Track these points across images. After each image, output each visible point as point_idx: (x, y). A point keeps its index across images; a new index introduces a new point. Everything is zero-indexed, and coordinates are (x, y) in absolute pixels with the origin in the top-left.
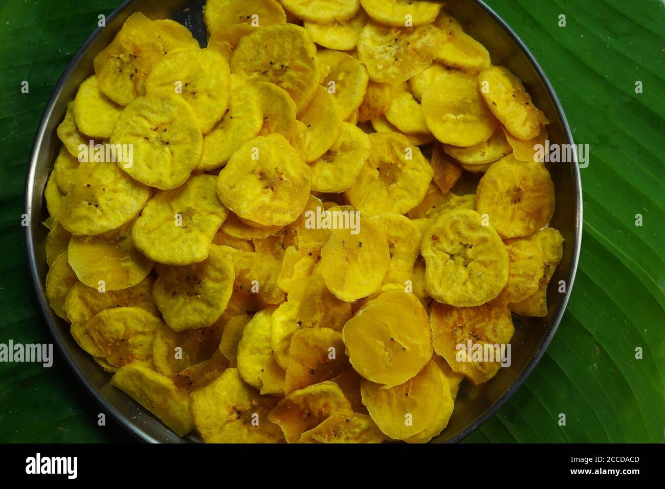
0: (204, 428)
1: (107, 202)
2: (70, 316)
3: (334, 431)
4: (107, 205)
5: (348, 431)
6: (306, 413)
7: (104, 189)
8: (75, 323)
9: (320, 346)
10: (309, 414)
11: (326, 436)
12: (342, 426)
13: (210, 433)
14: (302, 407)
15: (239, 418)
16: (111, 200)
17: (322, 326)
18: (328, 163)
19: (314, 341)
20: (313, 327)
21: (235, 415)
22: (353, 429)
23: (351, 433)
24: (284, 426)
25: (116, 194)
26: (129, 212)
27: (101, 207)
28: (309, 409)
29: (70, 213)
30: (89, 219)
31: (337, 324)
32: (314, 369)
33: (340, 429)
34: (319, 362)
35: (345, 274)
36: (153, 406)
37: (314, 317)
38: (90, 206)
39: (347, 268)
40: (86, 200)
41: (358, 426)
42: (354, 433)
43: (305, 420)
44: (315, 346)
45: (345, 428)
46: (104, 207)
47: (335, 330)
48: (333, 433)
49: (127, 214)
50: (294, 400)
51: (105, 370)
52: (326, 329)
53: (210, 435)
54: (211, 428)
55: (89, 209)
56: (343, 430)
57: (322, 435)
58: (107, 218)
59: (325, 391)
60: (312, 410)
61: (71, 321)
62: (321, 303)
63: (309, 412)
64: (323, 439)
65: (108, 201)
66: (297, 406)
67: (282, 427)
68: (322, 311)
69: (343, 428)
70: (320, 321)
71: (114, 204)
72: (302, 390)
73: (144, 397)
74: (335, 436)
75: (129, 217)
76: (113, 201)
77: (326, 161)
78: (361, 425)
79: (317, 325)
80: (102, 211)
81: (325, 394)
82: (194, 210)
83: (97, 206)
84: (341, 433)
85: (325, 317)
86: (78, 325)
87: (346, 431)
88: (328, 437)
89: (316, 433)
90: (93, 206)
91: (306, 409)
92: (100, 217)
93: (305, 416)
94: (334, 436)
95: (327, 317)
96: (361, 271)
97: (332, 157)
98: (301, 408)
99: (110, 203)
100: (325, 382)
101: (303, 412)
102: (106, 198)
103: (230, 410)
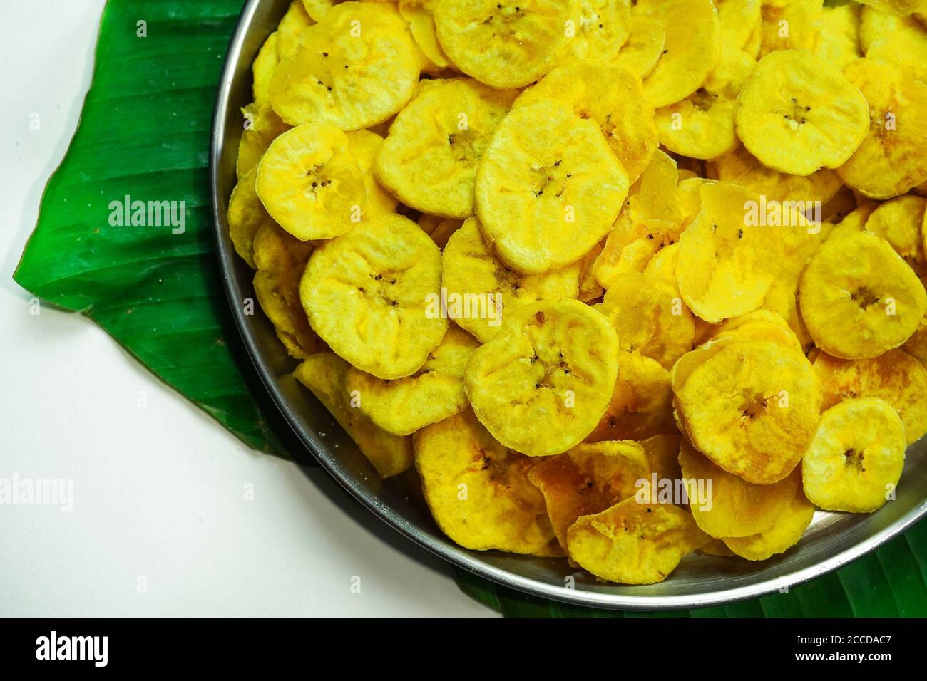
0: (432, 471)
1: (347, 87)
2: (258, 258)
3: (625, 521)
4: (346, 91)
5: (647, 526)
6: (586, 481)
7: (347, 67)
8: (263, 271)
9: (635, 384)
10: (590, 485)
11: (612, 527)
12: (640, 517)
13: (438, 480)
14: (583, 471)
15: (485, 468)
16: (353, 85)
17: (646, 354)
18: (700, 110)
19: (629, 373)
20: (631, 352)
21: (481, 463)
22: (655, 525)
23: (650, 530)
24: (549, 495)
25: (363, 78)
26: (375, 111)
27: (335, 92)
28: (592, 477)
29: (287, 89)
30: (313, 105)
31: (667, 357)
32: (616, 416)
33: (636, 520)
34: (626, 407)
35: (710, 277)
36: (352, 422)
37: (637, 337)
38: (320, 86)
39: (714, 269)
40: (316, 76)
41: (663, 521)
42: (655, 530)
43: (581, 492)
44: (627, 381)
45: (643, 521)
46: (339, 94)
47: (664, 365)
48: (623, 524)
49: (372, 114)
50: (573, 458)
51: (290, 354)
52: (650, 359)
53: (438, 484)
54: (441, 474)
55: (317, 91)
56: (639, 523)
57: (607, 524)
58: (340, 111)
59: (624, 454)
60: (597, 480)
61: (258, 266)
62: (652, 317)
63: (590, 482)
64: (608, 530)
65: (349, 86)
66: (576, 468)
67: (545, 494)
68: (650, 330)
69: (641, 520)
70: (643, 344)
71: (356, 93)
72: (589, 445)
73: (341, 407)
74: (626, 529)
75: (373, 120)
76: (356, 88)
77: (697, 107)
78: (668, 521)
79: (638, 350)
80: (336, 98)
81: (622, 459)
82: (475, 132)
83: (330, 89)
84: (635, 527)
85: (652, 342)
86: (266, 275)
87: (643, 525)
88: (616, 528)
89: (598, 520)
90: (323, 87)
91: (587, 476)
92: (331, 106)
93: (583, 486)
94: (623, 529)
95: (655, 341)
96: (736, 276)
97: (708, 102)
98: (581, 472)
99: (351, 90)
100: (626, 441)
101: (581, 479)
102: (347, 81)
103: (476, 453)
